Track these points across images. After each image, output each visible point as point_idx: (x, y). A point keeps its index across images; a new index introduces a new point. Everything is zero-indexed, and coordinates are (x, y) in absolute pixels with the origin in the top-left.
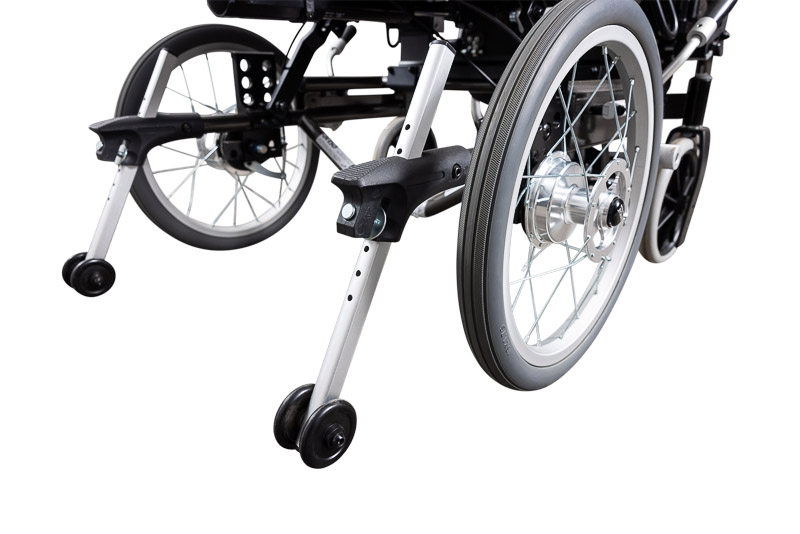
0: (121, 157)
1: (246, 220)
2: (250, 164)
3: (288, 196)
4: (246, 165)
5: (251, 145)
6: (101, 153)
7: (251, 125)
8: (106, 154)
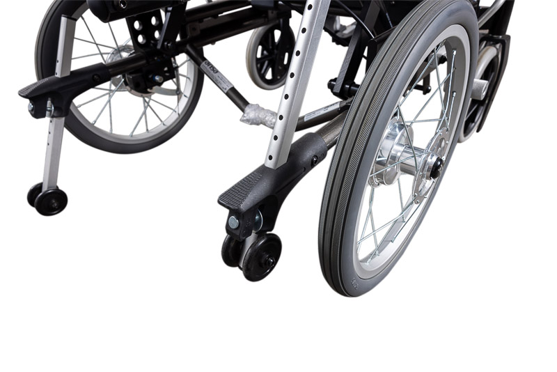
0: (50, 111)
1: (155, 125)
2: (151, 89)
3: (184, 101)
4: (149, 90)
5: (150, 76)
6: (33, 113)
7: (148, 62)
8: (38, 113)
